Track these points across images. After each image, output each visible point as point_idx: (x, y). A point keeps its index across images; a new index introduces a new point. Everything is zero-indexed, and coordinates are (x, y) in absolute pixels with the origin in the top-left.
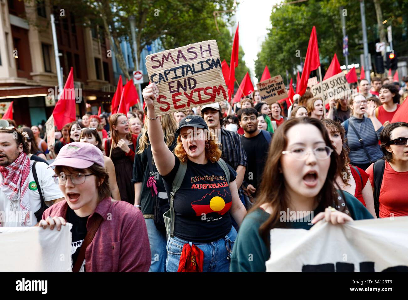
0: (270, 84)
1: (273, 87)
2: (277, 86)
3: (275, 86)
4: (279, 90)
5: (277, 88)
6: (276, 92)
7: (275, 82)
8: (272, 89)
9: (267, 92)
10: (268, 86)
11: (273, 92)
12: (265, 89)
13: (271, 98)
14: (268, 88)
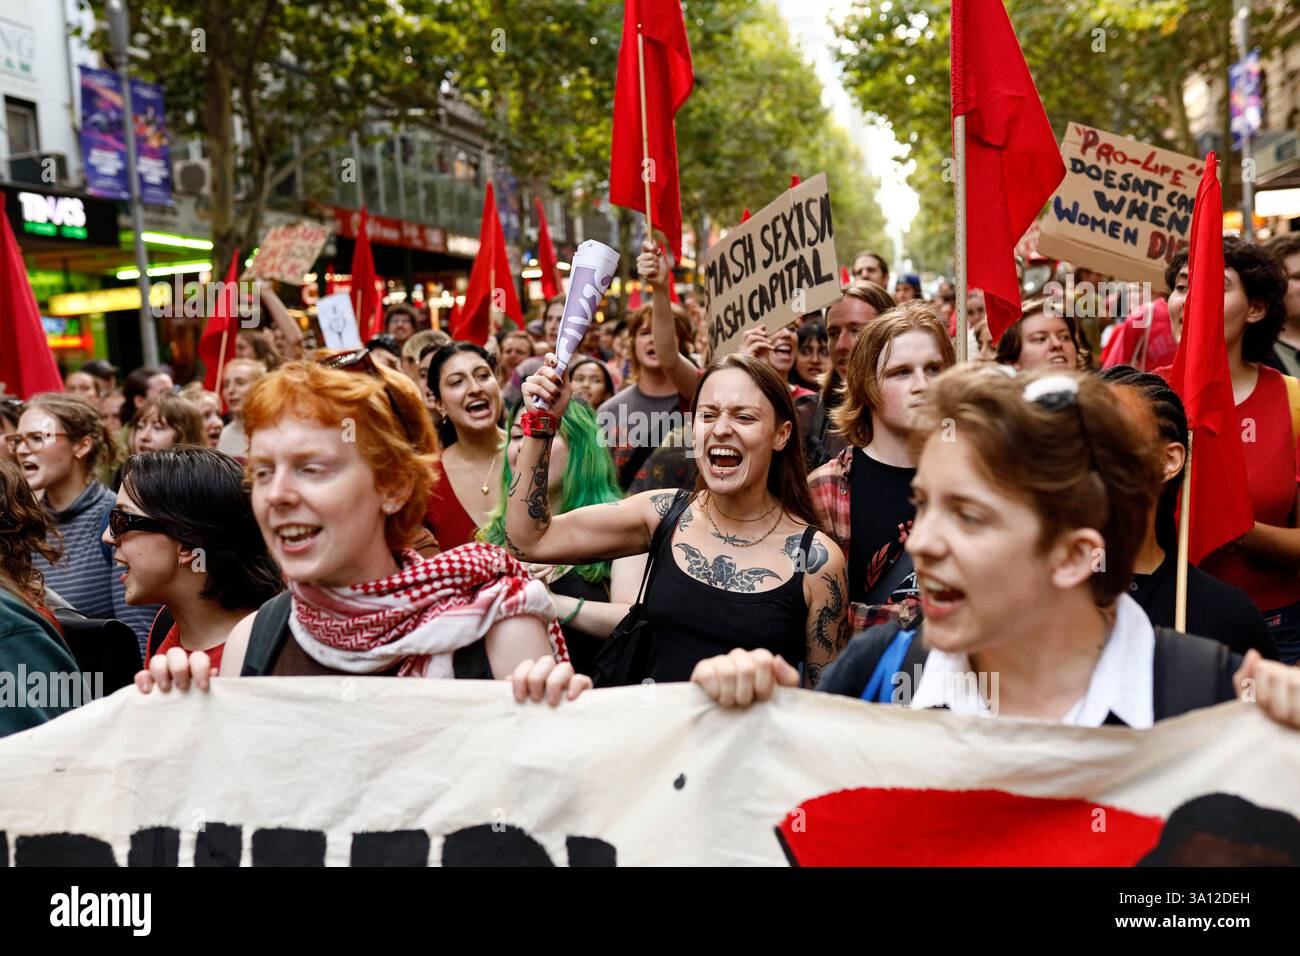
0: (1144, 176)
1: (1148, 199)
2: (1171, 210)
3: (1162, 201)
4: (1163, 231)
5: (1165, 218)
6: (1145, 229)
7: (1175, 181)
8: (1134, 202)
9: (1100, 196)
10: (1126, 177)
11: (1129, 216)
12: (1097, 178)
13: (1099, 238)
14: (1117, 180)
